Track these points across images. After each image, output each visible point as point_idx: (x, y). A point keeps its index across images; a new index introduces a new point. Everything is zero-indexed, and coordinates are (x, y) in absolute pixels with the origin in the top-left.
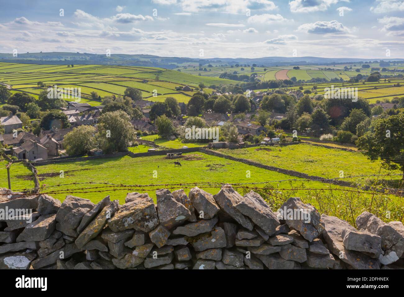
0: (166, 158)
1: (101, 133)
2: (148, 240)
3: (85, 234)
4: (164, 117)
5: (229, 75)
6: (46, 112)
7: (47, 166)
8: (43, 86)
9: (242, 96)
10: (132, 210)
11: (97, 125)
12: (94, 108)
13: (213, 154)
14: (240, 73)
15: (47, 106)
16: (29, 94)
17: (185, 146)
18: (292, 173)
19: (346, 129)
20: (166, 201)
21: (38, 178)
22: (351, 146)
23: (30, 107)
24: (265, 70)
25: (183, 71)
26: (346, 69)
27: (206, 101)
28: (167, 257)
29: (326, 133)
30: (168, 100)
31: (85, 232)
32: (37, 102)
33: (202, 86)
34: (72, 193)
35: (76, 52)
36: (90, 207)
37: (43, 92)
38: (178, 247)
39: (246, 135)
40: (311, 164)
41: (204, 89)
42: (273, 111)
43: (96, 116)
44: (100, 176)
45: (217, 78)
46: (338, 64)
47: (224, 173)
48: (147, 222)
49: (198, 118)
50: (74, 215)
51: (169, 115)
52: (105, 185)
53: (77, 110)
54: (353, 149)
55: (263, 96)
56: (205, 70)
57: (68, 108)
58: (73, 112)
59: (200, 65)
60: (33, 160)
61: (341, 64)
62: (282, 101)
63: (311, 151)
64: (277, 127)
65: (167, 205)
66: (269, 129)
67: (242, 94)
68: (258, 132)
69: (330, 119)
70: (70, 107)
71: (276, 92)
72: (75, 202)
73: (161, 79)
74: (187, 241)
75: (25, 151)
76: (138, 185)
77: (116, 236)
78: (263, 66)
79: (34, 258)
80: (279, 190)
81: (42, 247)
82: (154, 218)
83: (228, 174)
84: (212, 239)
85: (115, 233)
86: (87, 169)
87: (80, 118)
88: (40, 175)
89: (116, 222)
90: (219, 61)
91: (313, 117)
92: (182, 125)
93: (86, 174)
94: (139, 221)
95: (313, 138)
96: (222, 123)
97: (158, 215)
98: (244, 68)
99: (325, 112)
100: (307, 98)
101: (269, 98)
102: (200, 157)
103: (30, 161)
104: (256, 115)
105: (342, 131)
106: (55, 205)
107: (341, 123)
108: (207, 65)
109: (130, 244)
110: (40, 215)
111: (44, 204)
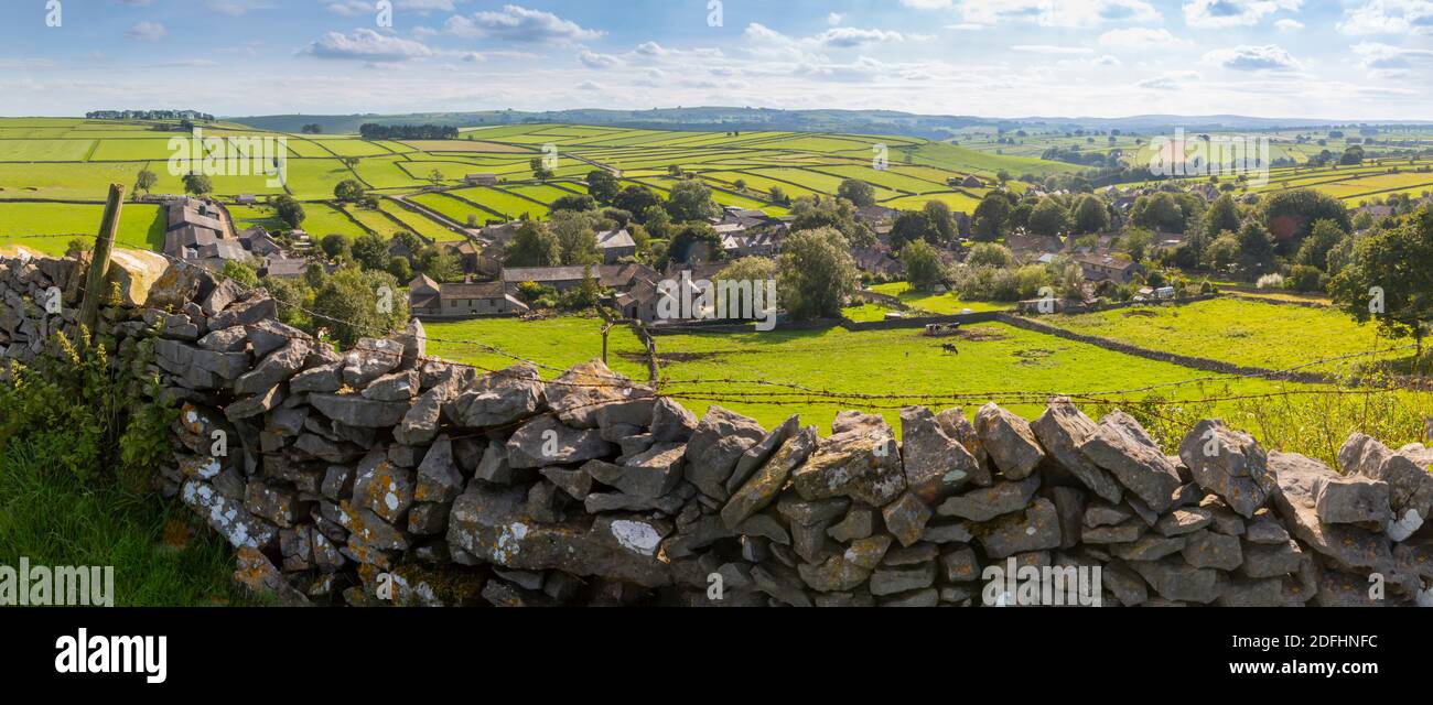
0: (925, 335)
1: (786, 275)
2: (879, 527)
3: (743, 499)
4: (921, 243)
5: (1061, 152)
6: (681, 226)
7: (676, 337)
8: (679, 174)
9: (1091, 198)
10: (847, 451)
11: (779, 256)
12: (776, 221)
13: (1029, 326)
14: (1087, 149)
15: (683, 213)
16: (652, 189)
17: (968, 309)
18: (1202, 364)
19: (1307, 262)
20: (922, 434)
21: (656, 360)
22: (1319, 297)
23: (652, 214)
24: (1138, 142)
25: (963, 144)
26: (1300, 140)
27: (1012, 208)
28: (922, 572)
29: (1270, 273)
30: (930, 205)
31: (744, 494)
32: (665, 205)
33: (1004, 177)
34: (721, 400)
35: (745, 107)
36: (756, 435)
37: (678, 186)
38: (948, 547)
39: (1102, 282)
40: (1242, 340)
41: (1008, 183)
42: (1158, 228)
43: (778, 239)
44: (780, 368)
45: (1037, 159)
46: (1286, 129)
47: (1054, 370)
48: (878, 483)
49: (996, 246)
50: (722, 451)
51: (931, 239)
52: (791, 390)
53: (740, 224)
54: (1323, 301)
55: (1135, 198)
56: (1011, 142)
57: (724, 219)
58: (733, 227)
59: (1001, 132)
60: (650, 322)
61: (1290, 129)
62: (1177, 206)
63: (1240, 313)
64: (1166, 263)
65: (925, 444)
66: (1151, 268)
67: (1092, 192)
68: (1127, 275)
69: (1274, 242)
70: (727, 217)
71: (1162, 189)
72: (726, 422)
73: (916, 160)
74: (970, 532)
75: (637, 302)
76: (862, 395)
77: (808, 510)
78: (1133, 134)
80: (1176, 405)
82: (895, 473)
83: (1064, 371)
84: (1027, 527)
85: (807, 502)
86: (755, 352)
87: (745, 240)
88: (661, 356)
89: (811, 477)
90: (1041, 123)
91: (1241, 239)
92: (961, 261)
93: (753, 363)
94: (862, 479)
95: (1244, 284)
96: (1047, 258)
97: (903, 468)
98: (1093, 137)
99: (1265, 229)
100: (1227, 199)
101: (1149, 201)
102: (999, 332)
103: (643, 324)
104: (1121, 238)
105: (1299, 266)
106: (686, 424)
107: (1298, 250)
108: (1016, 131)
109: (841, 531)
110: (655, 442)
111: (664, 418)
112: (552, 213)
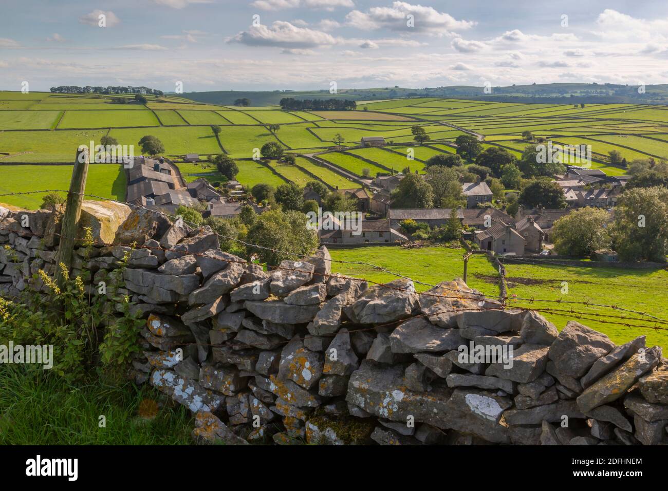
1: (618, 223)
3: (596, 392)
6: (530, 180)
7: (522, 266)
8: (531, 139)
11: (613, 208)
12: (612, 179)
15: (532, 169)
16: (508, 150)
21: (505, 282)
23: (507, 171)
31: (596, 389)
32: (518, 163)
34: (579, 318)
35: (592, 83)
36: (609, 349)
37: (529, 148)
43: (614, 194)
50: (579, 355)
53: (580, 181)
57: (567, 176)
58: (575, 183)
60: (502, 253)
70: (570, 175)
72: (583, 335)
75: (492, 238)
77: (651, 410)
79: (508, 406)
81: (521, 392)
85: (651, 404)
86: (586, 282)
87: (584, 193)
88: (509, 279)
89: (655, 385)
93: (583, 291)
103: (496, 254)
106: (549, 332)
110: (524, 343)
111: (531, 326)
112: (427, 168)
